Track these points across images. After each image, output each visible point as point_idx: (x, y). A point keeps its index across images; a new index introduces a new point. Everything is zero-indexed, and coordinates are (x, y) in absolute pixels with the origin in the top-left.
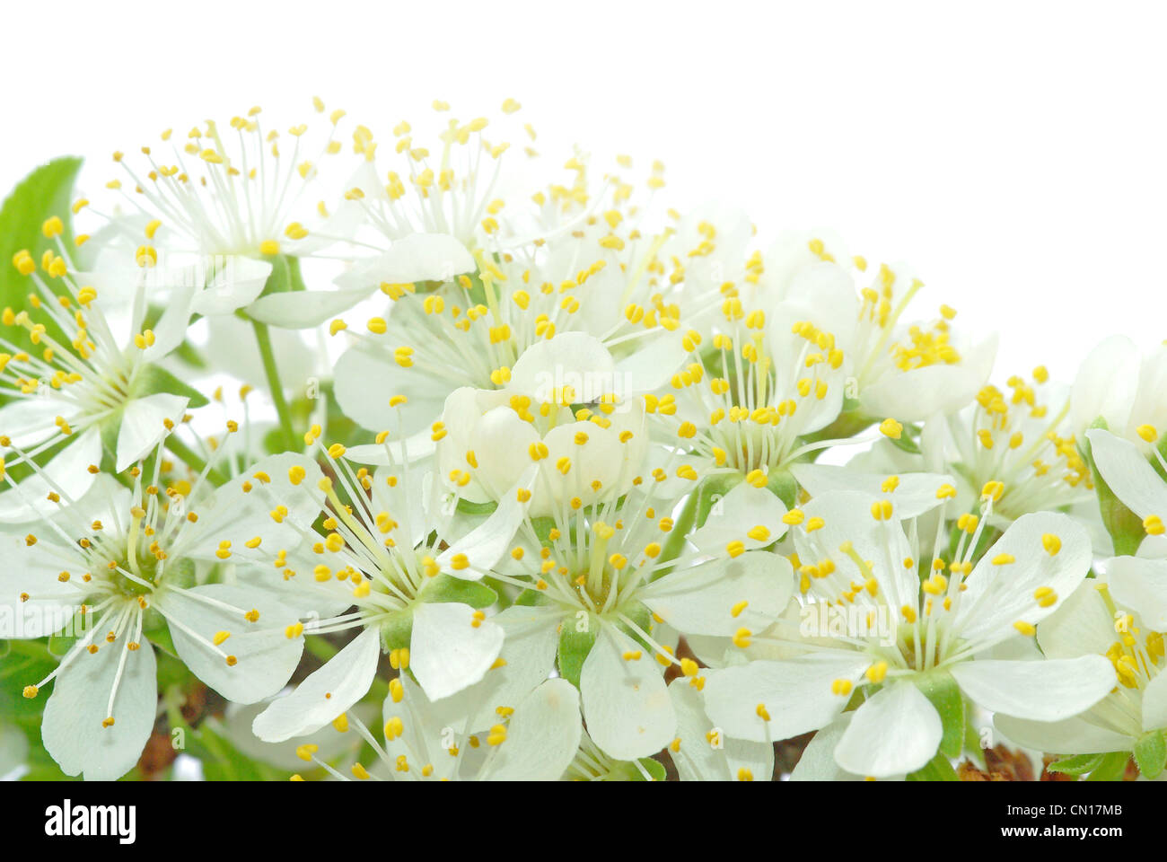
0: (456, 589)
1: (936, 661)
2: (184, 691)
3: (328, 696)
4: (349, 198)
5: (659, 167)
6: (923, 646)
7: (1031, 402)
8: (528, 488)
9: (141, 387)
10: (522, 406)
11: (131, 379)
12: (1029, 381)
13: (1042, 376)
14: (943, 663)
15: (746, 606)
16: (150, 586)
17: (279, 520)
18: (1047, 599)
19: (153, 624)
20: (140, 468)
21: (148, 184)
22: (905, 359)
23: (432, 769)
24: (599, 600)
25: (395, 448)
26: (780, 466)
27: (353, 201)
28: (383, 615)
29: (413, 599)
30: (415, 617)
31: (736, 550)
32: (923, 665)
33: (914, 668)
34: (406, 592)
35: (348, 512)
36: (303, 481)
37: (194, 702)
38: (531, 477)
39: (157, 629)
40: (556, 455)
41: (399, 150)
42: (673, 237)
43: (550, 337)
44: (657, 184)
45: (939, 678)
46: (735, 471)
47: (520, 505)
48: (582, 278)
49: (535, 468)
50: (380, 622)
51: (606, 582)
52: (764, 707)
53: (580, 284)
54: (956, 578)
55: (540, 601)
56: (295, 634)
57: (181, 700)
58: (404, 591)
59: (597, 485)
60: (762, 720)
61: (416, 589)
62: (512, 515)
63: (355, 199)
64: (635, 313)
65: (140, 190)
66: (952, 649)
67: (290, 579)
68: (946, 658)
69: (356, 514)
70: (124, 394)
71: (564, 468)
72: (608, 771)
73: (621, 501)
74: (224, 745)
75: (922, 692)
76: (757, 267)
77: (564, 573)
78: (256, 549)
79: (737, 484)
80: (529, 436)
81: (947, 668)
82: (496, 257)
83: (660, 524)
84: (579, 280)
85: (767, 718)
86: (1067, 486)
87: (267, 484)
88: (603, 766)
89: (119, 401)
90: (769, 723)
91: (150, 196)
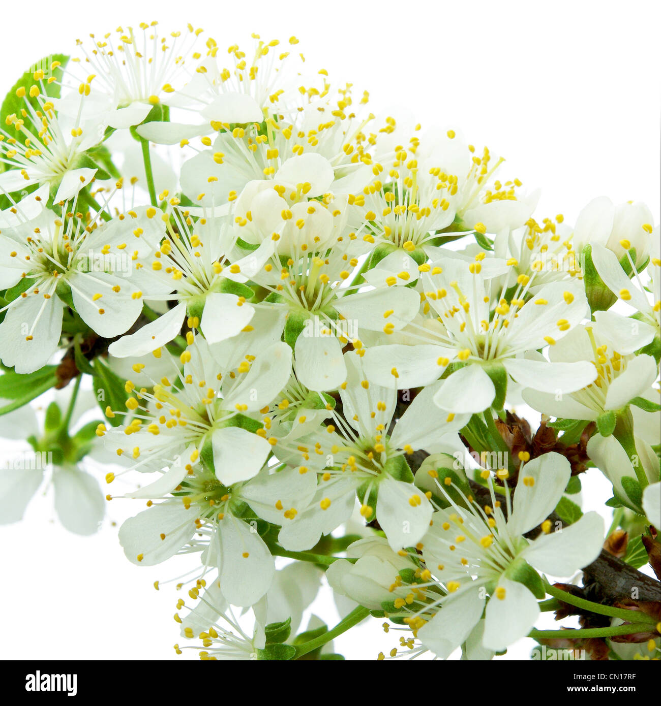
0: (232, 287)
1: (495, 356)
2: (83, 337)
3: (153, 338)
4: (198, 71)
5: (366, 94)
6: (489, 347)
7: (553, 231)
8: (279, 233)
9: (75, 164)
10: (281, 191)
11: (69, 159)
12: (554, 221)
13: (560, 219)
14: (498, 357)
15: (392, 312)
16: (64, 269)
17: (138, 236)
18: (564, 326)
19: (63, 290)
20: (67, 204)
21: (92, 56)
22: (490, 198)
23: (205, 384)
24: (311, 304)
25: (209, 210)
26: (417, 245)
27: (200, 74)
28: (190, 297)
29: (208, 290)
30: (207, 300)
31: (391, 281)
32: (488, 358)
33: (483, 358)
34: (204, 286)
35: (178, 237)
36: (154, 217)
37: (89, 344)
38: (281, 227)
39: (65, 294)
40: (297, 218)
41: (230, 51)
42: (372, 121)
43: (300, 154)
44: (365, 101)
45: (495, 365)
46: (393, 244)
47: (273, 241)
48: (321, 127)
49: (284, 223)
50: (188, 300)
51: (316, 295)
52: (396, 369)
53: (320, 131)
54: (513, 308)
55: (278, 300)
56: (137, 297)
57: (82, 341)
58: (203, 286)
59: (317, 239)
60: (394, 377)
61: (209, 284)
62: (269, 249)
63: (201, 72)
64: (349, 149)
65: (88, 61)
66: (504, 351)
67: (140, 268)
68: (501, 355)
69: (181, 238)
70: (66, 168)
71: (300, 225)
72: (304, 400)
73: (329, 251)
74: (106, 371)
75: (486, 372)
76: (416, 142)
77: (293, 284)
78: (122, 250)
79: (393, 251)
80: (283, 205)
81: (500, 361)
82: (275, 117)
83: (351, 262)
84: (320, 128)
85: (397, 376)
86: (569, 276)
87: (136, 218)
88: (302, 397)
89: (63, 171)
90: (397, 379)
91: (94, 65)
